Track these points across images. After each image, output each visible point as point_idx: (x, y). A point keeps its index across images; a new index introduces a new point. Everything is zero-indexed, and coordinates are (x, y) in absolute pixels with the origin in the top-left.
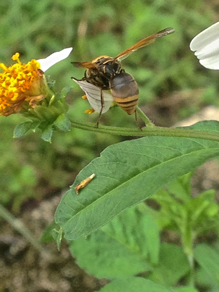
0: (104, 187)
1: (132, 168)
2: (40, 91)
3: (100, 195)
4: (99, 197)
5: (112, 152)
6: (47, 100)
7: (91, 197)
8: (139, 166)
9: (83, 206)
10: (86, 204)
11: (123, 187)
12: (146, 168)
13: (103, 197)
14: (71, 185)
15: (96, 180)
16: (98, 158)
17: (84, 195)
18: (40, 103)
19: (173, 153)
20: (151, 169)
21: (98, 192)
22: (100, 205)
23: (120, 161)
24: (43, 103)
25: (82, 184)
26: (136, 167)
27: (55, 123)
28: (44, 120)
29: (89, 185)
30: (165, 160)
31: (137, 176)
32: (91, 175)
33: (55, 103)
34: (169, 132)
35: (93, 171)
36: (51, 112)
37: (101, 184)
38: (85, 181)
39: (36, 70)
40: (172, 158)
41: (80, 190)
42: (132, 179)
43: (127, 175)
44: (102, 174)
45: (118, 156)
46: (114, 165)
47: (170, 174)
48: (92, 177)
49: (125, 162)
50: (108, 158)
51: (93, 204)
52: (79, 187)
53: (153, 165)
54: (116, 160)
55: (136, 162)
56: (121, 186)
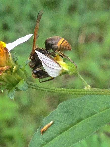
0: (59, 130)
1: (78, 117)
2: (6, 63)
3: (56, 135)
4: (56, 136)
5: (64, 106)
6: (11, 70)
7: (51, 137)
8: (83, 115)
9: (45, 143)
10: (47, 141)
11: (71, 130)
12: (88, 117)
13: (58, 136)
14: (37, 129)
15: (54, 126)
16: (55, 110)
17: (46, 135)
18: (6, 71)
19: (106, 107)
20: (90, 117)
21: (55, 133)
22: (56, 142)
23: (69, 112)
24: (8, 72)
25: (45, 128)
26: (80, 116)
27: (17, 86)
28: (10, 84)
29: (49, 128)
30: (100, 111)
31: (81, 122)
32: (51, 121)
33: (17, 71)
34: (101, 91)
35: (51, 119)
36: (15, 78)
37: (57, 128)
38: (47, 126)
39: (3, 48)
40: (105, 110)
41: (43, 132)
42: (78, 124)
43: (74, 121)
44: (58, 121)
45: (69, 109)
46: (66, 115)
47: (103, 121)
48: (51, 123)
49: (73, 113)
50: (62, 110)
51: (52, 141)
52: (43, 130)
53: (92, 114)
54: (67, 112)
55: (80, 113)
56: (70, 129)
